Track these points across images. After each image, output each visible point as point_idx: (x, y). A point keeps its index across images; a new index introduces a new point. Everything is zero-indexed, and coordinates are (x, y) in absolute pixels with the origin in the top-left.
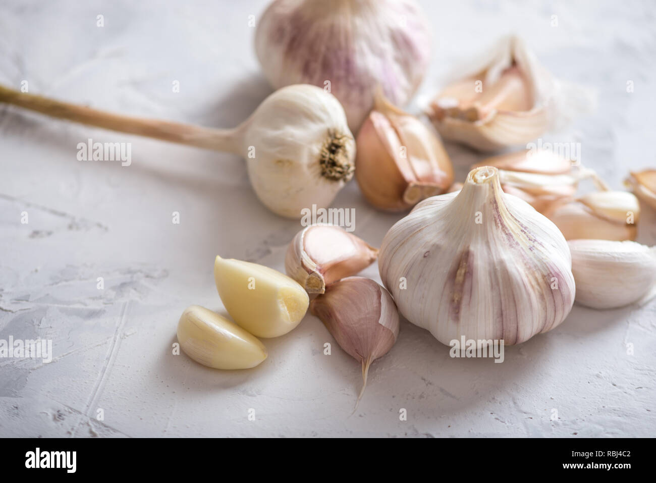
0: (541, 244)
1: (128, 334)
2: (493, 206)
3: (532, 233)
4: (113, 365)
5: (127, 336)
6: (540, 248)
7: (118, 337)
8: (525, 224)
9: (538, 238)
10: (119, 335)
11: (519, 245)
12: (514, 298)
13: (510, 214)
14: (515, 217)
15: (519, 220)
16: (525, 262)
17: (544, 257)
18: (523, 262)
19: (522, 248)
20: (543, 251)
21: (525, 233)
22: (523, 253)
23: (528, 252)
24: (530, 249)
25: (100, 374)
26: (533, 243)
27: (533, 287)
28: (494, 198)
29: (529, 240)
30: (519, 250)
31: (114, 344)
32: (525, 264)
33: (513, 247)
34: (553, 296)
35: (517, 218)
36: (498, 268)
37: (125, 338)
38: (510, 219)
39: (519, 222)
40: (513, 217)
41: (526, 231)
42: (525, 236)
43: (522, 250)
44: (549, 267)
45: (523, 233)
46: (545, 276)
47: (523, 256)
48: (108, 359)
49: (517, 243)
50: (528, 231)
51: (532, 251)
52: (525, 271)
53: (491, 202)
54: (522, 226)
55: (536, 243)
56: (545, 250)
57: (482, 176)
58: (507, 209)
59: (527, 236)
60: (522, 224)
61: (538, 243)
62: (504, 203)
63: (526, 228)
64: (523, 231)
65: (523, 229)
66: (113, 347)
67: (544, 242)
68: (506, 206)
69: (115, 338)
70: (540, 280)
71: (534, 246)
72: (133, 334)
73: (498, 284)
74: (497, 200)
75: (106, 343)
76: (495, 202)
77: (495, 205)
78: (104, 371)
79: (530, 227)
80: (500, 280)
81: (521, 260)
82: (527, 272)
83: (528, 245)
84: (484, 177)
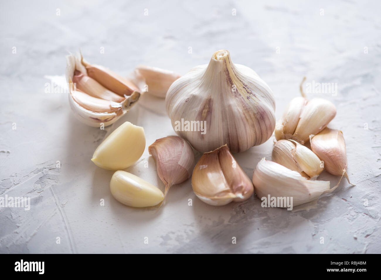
0: (254, 95)
1: (64, 203)
2: (226, 73)
3: (250, 89)
4: (69, 223)
5: (65, 205)
6: (254, 98)
7: (60, 208)
8: (246, 84)
9: (253, 92)
10: (59, 206)
11: (241, 95)
12: (235, 127)
13: (237, 77)
14: (240, 79)
15: (242, 81)
16: (244, 105)
17: (255, 103)
18: (242, 105)
19: (242, 97)
20: (255, 100)
21: (245, 89)
22: (243, 100)
23: (246, 100)
24: (247, 98)
25: (65, 231)
26: (249, 95)
27: (247, 120)
28: (227, 68)
29: (247, 93)
30: (241, 99)
31: (61, 212)
32: (244, 107)
33: (237, 97)
34: (260, 125)
35: (241, 80)
36: (227, 109)
37: (64, 206)
38: (237, 80)
39: (242, 82)
40: (239, 79)
41: (246, 88)
42: (245, 90)
43: (242, 99)
44: (258, 109)
45: (244, 89)
46: (255, 114)
47: (243, 102)
48: (64, 221)
49: (240, 95)
50: (247, 88)
51: (248, 99)
52: (243, 111)
53: (224, 71)
54: (244, 85)
55: (251, 95)
56: (257, 99)
57: (220, 55)
58: (235, 75)
59: (247, 91)
60: (244, 84)
61: (253, 95)
62: (233, 71)
63: (246, 86)
64: (244, 87)
65: (244, 86)
66: (61, 213)
67: (257, 94)
68: (234, 73)
69: (59, 209)
70: (252, 116)
71: (250, 97)
72: (67, 203)
73: (226, 118)
74: (229, 70)
75: (56, 213)
76: (227, 70)
77: (227, 72)
78: (66, 228)
79: (249, 85)
80: (228, 116)
81: (241, 105)
82: (244, 111)
83: (246, 96)
84: (221, 56)
